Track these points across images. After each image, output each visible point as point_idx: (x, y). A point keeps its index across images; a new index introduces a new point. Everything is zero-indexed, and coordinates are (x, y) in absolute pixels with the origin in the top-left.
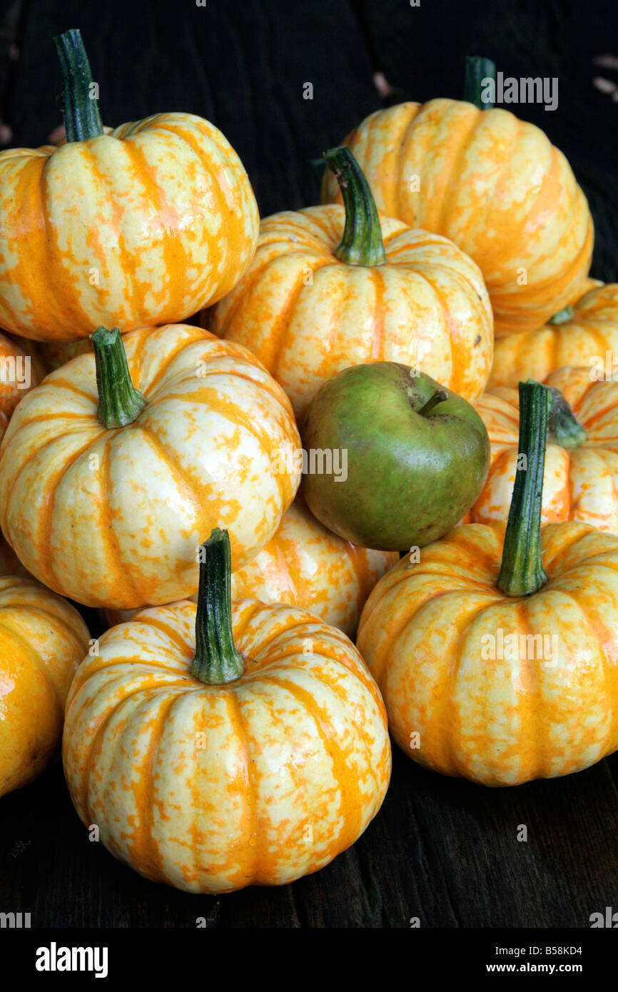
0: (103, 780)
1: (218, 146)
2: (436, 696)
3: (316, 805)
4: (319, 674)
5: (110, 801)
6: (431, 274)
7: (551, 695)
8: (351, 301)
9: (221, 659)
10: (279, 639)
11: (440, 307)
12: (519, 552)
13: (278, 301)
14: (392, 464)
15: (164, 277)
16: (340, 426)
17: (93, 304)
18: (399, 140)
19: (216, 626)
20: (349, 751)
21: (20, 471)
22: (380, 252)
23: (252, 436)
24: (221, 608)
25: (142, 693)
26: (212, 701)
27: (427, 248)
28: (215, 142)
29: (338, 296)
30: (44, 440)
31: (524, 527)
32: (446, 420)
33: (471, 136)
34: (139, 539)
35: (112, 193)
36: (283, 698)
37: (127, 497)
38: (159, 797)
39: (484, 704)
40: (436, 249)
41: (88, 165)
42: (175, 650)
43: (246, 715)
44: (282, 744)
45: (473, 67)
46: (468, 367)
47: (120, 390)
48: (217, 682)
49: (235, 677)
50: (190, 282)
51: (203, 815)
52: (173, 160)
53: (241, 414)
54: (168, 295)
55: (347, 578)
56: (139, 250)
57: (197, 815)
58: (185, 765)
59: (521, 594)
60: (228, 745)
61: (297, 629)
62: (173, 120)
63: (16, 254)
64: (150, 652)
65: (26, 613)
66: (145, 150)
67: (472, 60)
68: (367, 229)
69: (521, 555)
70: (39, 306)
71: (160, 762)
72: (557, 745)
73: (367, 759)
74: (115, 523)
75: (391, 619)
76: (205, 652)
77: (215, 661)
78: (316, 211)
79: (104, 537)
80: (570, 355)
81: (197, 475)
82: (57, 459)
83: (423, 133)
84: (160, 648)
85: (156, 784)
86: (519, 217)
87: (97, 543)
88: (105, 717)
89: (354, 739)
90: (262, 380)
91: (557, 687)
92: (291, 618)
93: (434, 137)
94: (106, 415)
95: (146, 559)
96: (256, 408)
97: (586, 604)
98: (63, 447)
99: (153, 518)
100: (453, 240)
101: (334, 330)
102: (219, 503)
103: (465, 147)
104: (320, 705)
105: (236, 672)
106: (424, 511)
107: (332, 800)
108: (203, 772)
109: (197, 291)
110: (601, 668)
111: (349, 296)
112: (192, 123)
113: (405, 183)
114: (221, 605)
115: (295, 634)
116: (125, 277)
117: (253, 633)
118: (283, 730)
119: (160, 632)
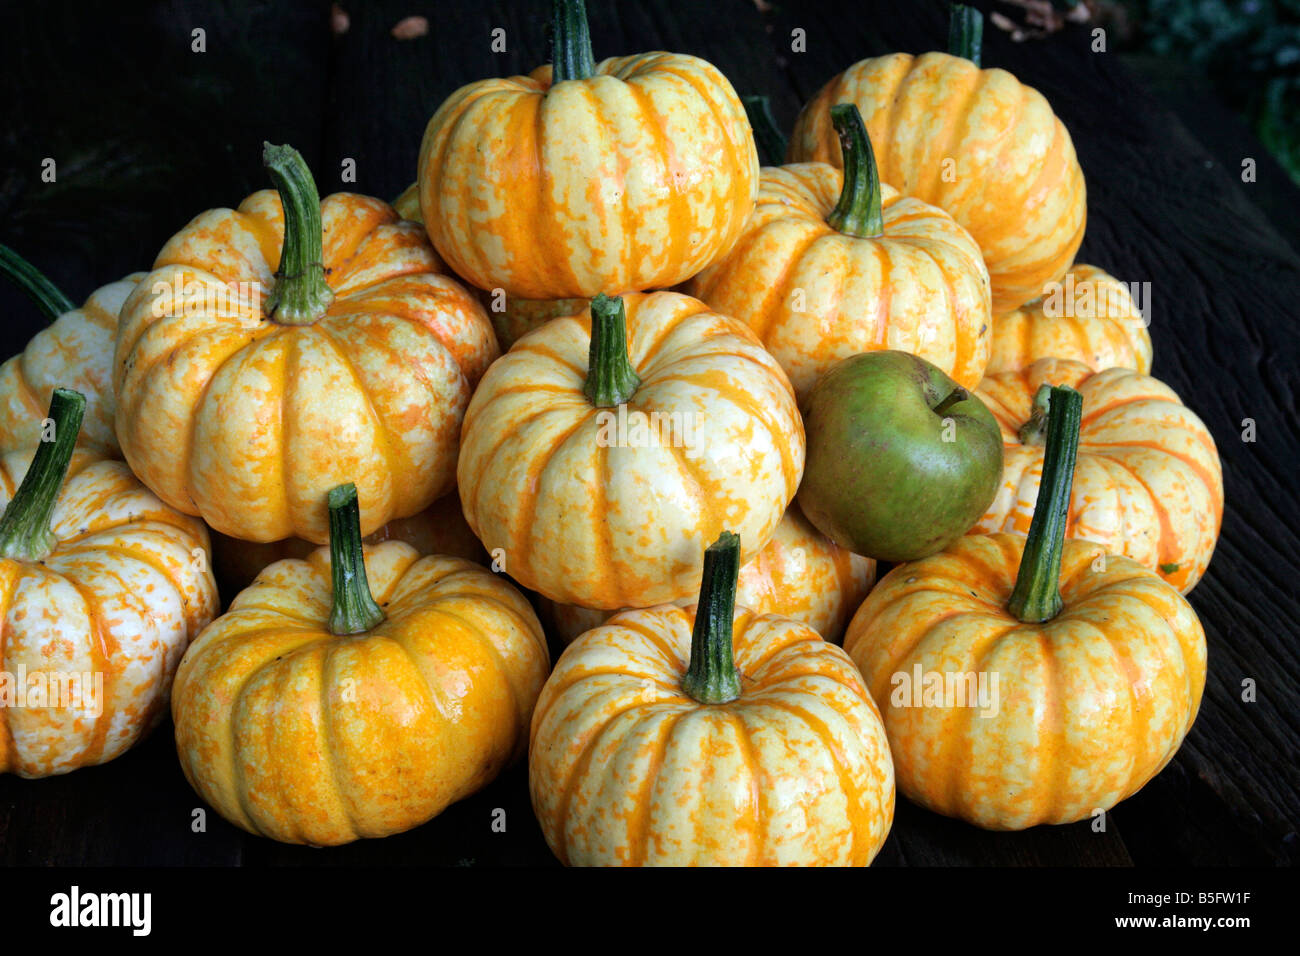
0: (589, 806)
1: (728, 96)
2: (946, 730)
3: (826, 847)
4: (830, 700)
5: (596, 829)
6: (938, 252)
7: (1076, 738)
8: (855, 278)
9: (720, 677)
10: (781, 656)
11: (947, 290)
12: (1039, 575)
13: (773, 272)
14: (908, 468)
15: (665, 240)
16: (852, 421)
17: (584, 264)
18: (892, 95)
19: (718, 639)
20: (863, 789)
21: (496, 449)
22: (878, 222)
23: (765, 428)
24: (725, 621)
25: (636, 710)
26: (718, 725)
27: (927, 221)
28: (723, 93)
29: (841, 271)
30: (524, 415)
31: (1047, 547)
32: (964, 422)
33: (973, 99)
34: (636, 537)
35: (618, 142)
36: (797, 727)
37: (626, 489)
38: (656, 829)
39: (1002, 745)
40: (936, 224)
41: (591, 108)
42: (663, 661)
43: (758, 743)
44: (797, 779)
45: (959, 15)
46: (970, 359)
47: (616, 365)
48: (713, 701)
49: (733, 698)
50: (691, 248)
51: (706, 852)
52: (684, 111)
53: (753, 403)
54: (666, 261)
55: (830, 584)
56: (642, 209)
57: (698, 853)
58: (690, 797)
59: (1037, 620)
60: (737, 776)
61: (799, 646)
62: (680, 63)
63: (502, 203)
64: (637, 661)
65: (486, 606)
66: (654, 97)
67: (959, 7)
68: (868, 197)
69: (1041, 578)
70: (521, 262)
71: (659, 791)
72: (1076, 792)
73: (879, 798)
74: (611, 517)
75: (895, 639)
76: (703, 668)
77: (713, 678)
78: (802, 169)
79: (595, 531)
80: (1045, 343)
81: (706, 470)
82: (542, 439)
83: (919, 90)
84: (647, 658)
85: (654, 815)
86: (1020, 191)
87: (588, 539)
88: (592, 735)
89: (868, 776)
90: (770, 364)
91: (1083, 728)
92: (790, 632)
93: (932, 96)
94: (596, 391)
95: (641, 558)
96: (769, 396)
97: (1115, 638)
98: (547, 425)
99: (654, 515)
100: (946, 210)
101: (835, 309)
102: (727, 501)
103: (967, 110)
104: (836, 737)
105: (736, 692)
106: (935, 522)
107: (843, 842)
108: (709, 805)
109: (696, 257)
110: (1129, 711)
111: (852, 272)
112: (700, 68)
113: (897, 145)
114: (725, 616)
115: (797, 652)
116: (624, 238)
117: (749, 647)
118: (798, 763)
119: (647, 640)
